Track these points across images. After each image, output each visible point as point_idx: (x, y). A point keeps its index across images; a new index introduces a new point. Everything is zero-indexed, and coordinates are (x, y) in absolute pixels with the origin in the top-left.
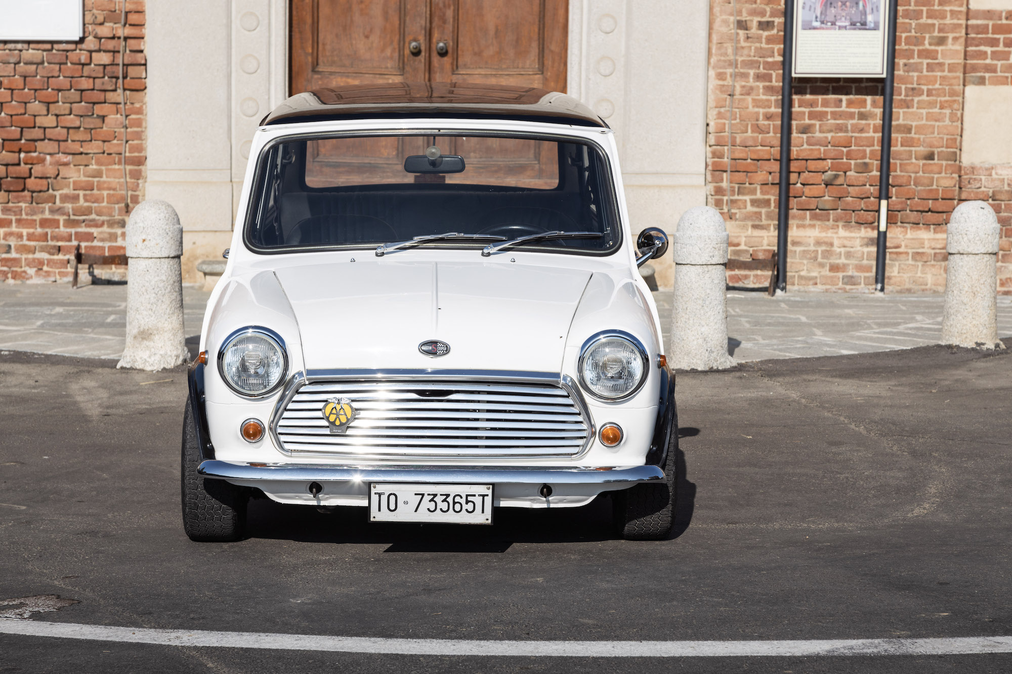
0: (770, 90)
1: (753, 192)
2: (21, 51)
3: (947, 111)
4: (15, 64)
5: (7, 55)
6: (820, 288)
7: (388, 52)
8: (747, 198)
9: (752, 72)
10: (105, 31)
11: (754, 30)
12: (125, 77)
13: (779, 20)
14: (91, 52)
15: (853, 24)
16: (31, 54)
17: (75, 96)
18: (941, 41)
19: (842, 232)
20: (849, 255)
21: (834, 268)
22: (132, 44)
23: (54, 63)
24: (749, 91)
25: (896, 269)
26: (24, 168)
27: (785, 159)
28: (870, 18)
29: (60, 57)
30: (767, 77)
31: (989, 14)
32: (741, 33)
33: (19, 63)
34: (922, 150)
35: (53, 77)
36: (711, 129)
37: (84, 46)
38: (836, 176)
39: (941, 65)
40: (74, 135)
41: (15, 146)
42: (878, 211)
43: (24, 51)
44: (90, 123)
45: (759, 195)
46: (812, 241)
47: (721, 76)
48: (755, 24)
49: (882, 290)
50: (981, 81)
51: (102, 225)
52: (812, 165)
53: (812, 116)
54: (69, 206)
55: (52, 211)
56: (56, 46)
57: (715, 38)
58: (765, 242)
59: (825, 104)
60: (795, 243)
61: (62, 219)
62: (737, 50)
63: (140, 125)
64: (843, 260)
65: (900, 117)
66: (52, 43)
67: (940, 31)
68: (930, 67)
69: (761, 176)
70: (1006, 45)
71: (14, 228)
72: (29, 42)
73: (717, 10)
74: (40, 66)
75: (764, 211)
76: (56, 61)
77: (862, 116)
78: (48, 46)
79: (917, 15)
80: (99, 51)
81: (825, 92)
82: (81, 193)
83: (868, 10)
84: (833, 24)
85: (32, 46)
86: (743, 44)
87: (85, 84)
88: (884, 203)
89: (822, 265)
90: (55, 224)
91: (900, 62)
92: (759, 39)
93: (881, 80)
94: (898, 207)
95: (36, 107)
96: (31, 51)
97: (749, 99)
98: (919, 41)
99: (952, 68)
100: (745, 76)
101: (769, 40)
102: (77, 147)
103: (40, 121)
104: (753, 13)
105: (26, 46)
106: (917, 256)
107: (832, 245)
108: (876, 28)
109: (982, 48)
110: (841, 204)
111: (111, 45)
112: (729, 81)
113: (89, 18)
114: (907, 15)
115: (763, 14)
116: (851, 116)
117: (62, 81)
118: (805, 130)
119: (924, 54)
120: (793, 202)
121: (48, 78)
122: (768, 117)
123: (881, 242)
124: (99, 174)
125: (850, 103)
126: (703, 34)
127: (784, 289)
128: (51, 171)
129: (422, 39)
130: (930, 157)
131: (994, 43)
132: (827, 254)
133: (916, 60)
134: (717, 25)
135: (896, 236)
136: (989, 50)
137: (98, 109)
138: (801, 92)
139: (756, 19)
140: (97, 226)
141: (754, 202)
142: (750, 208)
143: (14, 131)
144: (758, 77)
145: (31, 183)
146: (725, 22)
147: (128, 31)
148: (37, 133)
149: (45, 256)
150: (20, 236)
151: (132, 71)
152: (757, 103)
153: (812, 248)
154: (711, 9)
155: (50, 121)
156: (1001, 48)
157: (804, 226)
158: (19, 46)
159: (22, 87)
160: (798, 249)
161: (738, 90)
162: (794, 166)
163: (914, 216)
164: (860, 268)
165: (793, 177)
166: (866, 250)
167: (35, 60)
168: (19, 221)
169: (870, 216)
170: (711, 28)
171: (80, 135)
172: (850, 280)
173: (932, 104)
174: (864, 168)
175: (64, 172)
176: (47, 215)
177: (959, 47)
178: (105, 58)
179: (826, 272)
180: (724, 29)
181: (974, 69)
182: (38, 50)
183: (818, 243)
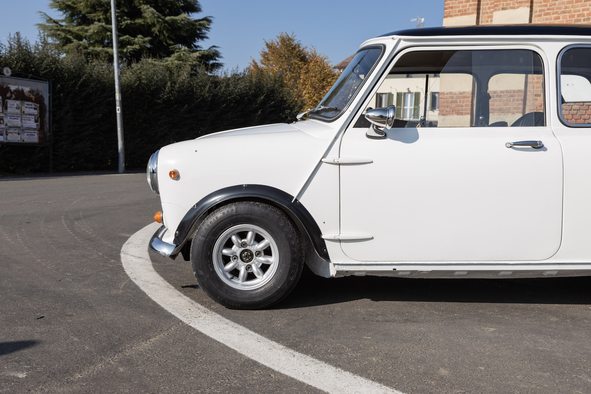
2: (572, 106)
4: (570, 110)
5: (567, 107)
16: (576, 107)
23: (584, 110)
29: (587, 108)
33: (571, 110)
35: (583, 115)
43: (573, 106)
56: (585, 104)
66: (584, 102)
72: (575, 102)
74: (578, 111)
76: (585, 109)
78: (582, 104)
85: (576, 104)
96: (576, 106)
105: (574, 104)
121: (581, 115)
158: (571, 104)
159: (571, 118)
167: (577, 109)
182: (578, 105)
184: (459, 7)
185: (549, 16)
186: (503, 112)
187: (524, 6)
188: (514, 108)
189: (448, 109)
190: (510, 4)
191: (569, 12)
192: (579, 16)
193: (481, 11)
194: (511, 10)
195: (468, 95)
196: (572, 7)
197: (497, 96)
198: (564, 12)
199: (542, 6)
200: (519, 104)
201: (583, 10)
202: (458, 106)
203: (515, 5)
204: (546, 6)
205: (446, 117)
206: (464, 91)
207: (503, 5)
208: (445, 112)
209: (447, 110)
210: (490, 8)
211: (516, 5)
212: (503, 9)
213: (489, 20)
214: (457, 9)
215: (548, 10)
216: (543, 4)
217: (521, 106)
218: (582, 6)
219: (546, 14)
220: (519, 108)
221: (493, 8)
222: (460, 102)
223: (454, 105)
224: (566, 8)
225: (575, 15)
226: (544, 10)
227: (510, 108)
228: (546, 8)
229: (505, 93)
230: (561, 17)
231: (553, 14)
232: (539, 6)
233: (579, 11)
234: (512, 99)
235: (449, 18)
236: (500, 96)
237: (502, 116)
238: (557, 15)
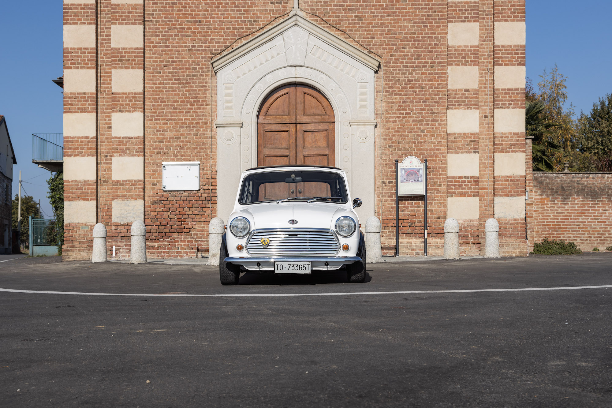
0: (392, 200)
1: (389, 229)
2: (182, 193)
3: (443, 205)
4: (181, 197)
5: (178, 194)
6: (409, 256)
7: (285, 192)
8: (387, 230)
9: (387, 195)
10: (206, 187)
11: (387, 184)
12: (211, 200)
13: (394, 181)
14: (202, 193)
15: (415, 181)
16: (185, 194)
17: (197, 205)
18: (440, 185)
19: (414, 240)
20: (416, 246)
21: (413, 250)
22: (213, 191)
23: (192, 197)
24: (386, 201)
25: (430, 250)
26: (183, 226)
27: (397, 219)
28: (420, 179)
29: (193, 195)
30: (391, 197)
31: (453, 177)
32: (384, 184)
34: (436, 216)
36: (376, 211)
37: (200, 192)
38: (412, 224)
39: (440, 192)
40: (197, 217)
41: (180, 220)
42: (424, 234)
44: (201, 213)
45: (390, 230)
46: (406, 242)
47: (378, 197)
48: (387, 182)
49: (426, 255)
50: (452, 196)
51: (205, 242)
52: (405, 221)
53: (404, 207)
54: (195, 236)
55: (191, 238)
57: (376, 186)
58: (393, 243)
59: (408, 204)
60: (401, 243)
61: (193, 240)
62: (383, 189)
63: (215, 214)
64: (415, 248)
65: (430, 207)
66: (191, 191)
67: (440, 183)
68: (437, 193)
69: (391, 224)
70: (458, 186)
71: (180, 243)
73: (376, 178)
74: (188, 198)
75: (392, 234)
77: (419, 207)
79: (433, 179)
80: (204, 193)
81: (408, 200)
82: (199, 233)
83: (419, 177)
84: (409, 181)
86: (384, 187)
87: (200, 202)
88: (426, 230)
89: (409, 249)
90: (191, 241)
91: (429, 191)
92: (389, 186)
93: (423, 196)
94: (430, 232)
95: (186, 209)
97: (387, 203)
98: (434, 186)
99: (443, 193)
100: (385, 196)
101: (392, 186)
102: (198, 220)
103: (187, 213)
104: (387, 179)
105: (184, 192)
106: (436, 246)
107: (412, 243)
108: (421, 182)
109: (452, 187)
110: (414, 232)
111: (207, 191)
112: (381, 198)
113: (201, 184)
114: (430, 178)
115: (390, 179)
116: (416, 207)
117: (194, 202)
118: (403, 211)
119: (435, 189)
120: (400, 232)
121: (190, 201)
122: (392, 208)
123: (425, 242)
124: (204, 227)
125: (415, 204)
126: (373, 185)
127: (398, 255)
128: (190, 227)
129: (294, 189)
130: (439, 218)
131: (455, 185)
132: (410, 246)
133: (433, 191)
134: (377, 183)
135: (430, 240)
136: (454, 187)
137: (204, 209)
138: (401, 200)
139: (388, 181)
140: (203, 242)
141: (389, 232)
142: (388, 233)
143: (180, 216)
144: (389, 197)
145: (185, 230)
146: (379, 181)
147: (212, 187)
148: (187, 216)
149: (189, 250)
150: (182, 245)
151: (213, 198)
152: (389, 204)
153: (406, 244)
154: (375, 178)
155: (190, 213)
156: (457, 187)
157: (403, 238)
159: (182, 203)
160: (402, 245)
161: (383, 200)
162: (400, 221)
163: (435, 235)
164: (420, 250)
165: (400, 224)
166: (421, 244)
167: (186, 196)
168: (181, 241)
169: (422, 235)
170: (375, 183)
171: (199, 217)
172: (417, 253)
173: (438, 203)
174: (420, 222)
175: (194, 227)
176: (189, 239)
177: (445, 187)
178: (206, 195)
179: (410, 251)
180: (379, 184)
181: (450, 193)
182: (187, 193)
183: (408, 243)
184: (78, 105)
185: (159, 121)
186: (126, 199)
187: (138, 111)
188: (136, 195)
189: (74, 196)
190: (126, 108)
191: (175, 120)
192: (182, 123)
193: (99, 111)
194: (127, 113)
195: (92, 183)
196: (176, 116)
197: (120, 185)
198: (170, 119)
199: (152, 112)
200: (140, 192)
201: (185, 119)
202: (83, 193)
203: (130, 109)
204: (156, 113)
205: (72, 202)
206: (89, 179)
207: (120, 108)
208: (70, 198)
209: (72, 196)
210: (107, 109)
211: (132, 109)
212: (120, 111)
213: (107, 119)
214: (77, 107)
215: (157, 116)
216: (153, 111)
217: (142, 194)
218: (184, 116)
219: (156, 119)
220: (141, 195)
221: (110, 109)
222: (85, 189)
223: (79, 192)
224: (172, 116)
225: (179, 122)
226: (154, 116)
227: (133, 195)
228: (156, 115)
229: (127, 183)
230: (168, 123)
231: (162, 119)
232: (150, 113)
233: (182, 120)
234: (133, 187)
235: (69, 114)
236: (123, 185)
237: (126, 201)
238: (165, 121)
